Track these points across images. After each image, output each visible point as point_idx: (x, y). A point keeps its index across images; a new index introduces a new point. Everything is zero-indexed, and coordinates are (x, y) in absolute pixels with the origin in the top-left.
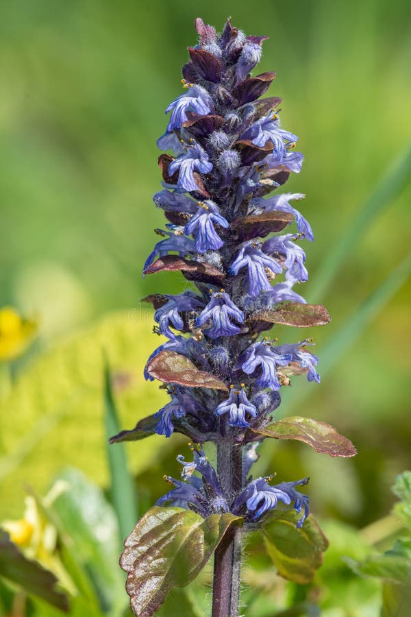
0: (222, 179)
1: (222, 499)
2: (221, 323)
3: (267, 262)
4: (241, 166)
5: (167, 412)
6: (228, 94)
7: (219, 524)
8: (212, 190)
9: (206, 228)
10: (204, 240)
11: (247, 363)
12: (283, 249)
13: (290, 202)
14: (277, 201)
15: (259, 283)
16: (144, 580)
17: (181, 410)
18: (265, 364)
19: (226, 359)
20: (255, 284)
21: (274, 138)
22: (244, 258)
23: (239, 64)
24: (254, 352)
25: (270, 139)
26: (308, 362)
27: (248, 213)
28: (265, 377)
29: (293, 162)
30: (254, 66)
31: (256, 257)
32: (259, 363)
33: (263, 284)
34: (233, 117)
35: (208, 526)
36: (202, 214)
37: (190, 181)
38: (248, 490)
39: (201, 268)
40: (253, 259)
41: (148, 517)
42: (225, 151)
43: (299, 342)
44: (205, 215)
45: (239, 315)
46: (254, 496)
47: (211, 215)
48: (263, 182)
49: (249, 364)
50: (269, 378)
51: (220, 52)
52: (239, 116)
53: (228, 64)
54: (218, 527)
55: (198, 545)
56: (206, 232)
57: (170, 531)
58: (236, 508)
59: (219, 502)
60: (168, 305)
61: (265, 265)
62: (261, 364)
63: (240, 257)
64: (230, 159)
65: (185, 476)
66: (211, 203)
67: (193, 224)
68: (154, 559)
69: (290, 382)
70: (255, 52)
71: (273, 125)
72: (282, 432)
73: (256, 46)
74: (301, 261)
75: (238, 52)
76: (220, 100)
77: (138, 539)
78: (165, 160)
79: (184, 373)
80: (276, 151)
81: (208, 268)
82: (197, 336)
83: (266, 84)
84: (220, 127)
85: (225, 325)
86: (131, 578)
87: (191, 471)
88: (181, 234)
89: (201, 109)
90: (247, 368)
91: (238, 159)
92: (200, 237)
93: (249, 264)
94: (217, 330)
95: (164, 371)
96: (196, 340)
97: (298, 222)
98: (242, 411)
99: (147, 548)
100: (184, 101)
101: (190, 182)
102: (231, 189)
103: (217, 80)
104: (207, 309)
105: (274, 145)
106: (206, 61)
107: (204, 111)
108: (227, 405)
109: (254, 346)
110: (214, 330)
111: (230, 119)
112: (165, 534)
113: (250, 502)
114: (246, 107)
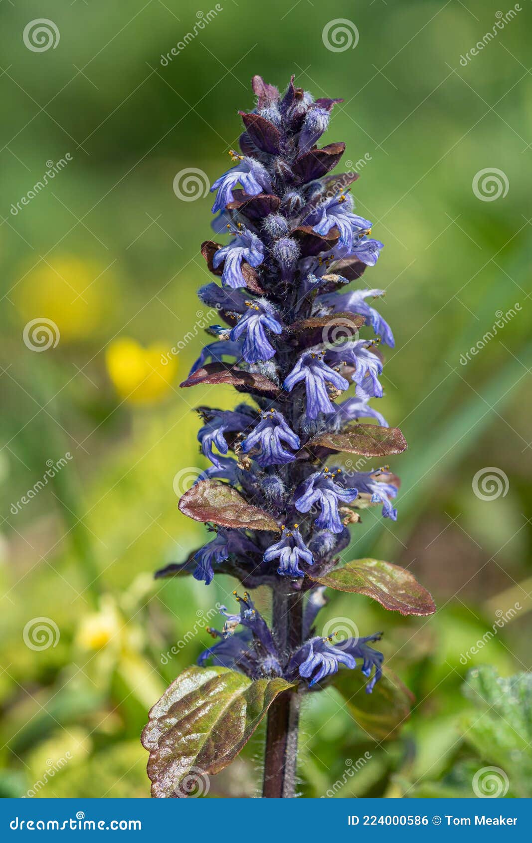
0: (280, 272)
1: (273, 658)
2: (271, 450)
3: (329, 375)
4: (300, 258)
5: (208, 554)
6: (288, 169)
7: (265, 694)
8: (268, 286)
9: (254, 333)
10: (253, 348)
11: (302, 500)
12: (353, 358)
13: (366, 299)
14: (349, 299)
15: (317, 402)
16: (169, 761)
17: (223, 552)
18: (325, 501)
19: (279, 492)
20: (313, 403)
21: (341, 224)
22: (301, 370)
23: (302, 132)
24: (312, 485)
25: (336, 226)
26: (383, 495)
27: (312, 314)
28: (324, 517)
29: (367, 253)
30: (320, 135)
31: (316, 369)
32: (318, 498)
33: (322, 404)
34: (294, 196)
35: (252, 695)
36: (252, 314)
37: (236, 276)
38: (304, 650)
39: (249, 381)
40: (312, 372)
41: (181, 681)
42: (281, 239)
43: (373, 471)
44: (255, 317)
45: (294, 441)
46: (309, 660)
47: (262, 316)
48: (326, 278)
49: (305, 501)
50: (328, 519)
51: (280, 117)
52: (302, 196)
53: (289, 133)
54: (263, 698)
55: (239, 718)
56: (254, 338)
57: (207, 699)
58: (290, 671)
59: (270, 662)
60: (214, 422)
61: (326, 380)
62: (320, 500)
63: (297, 369)
64: (287, 249)
65: (227, 632)
66: (264, 302)
67: (239, 328)
68: (185, 735)
69: (359, 518)
70: (322, 119)
71: (341, 208)
72: (345, 582)
73: (323, 111)
74: (375, 374)
75: (301, 118)
76: (278, 176)
77: (167, 709)
78: (211, 248)
79: (225, 509)
80: (342, 241)
81: (259, 381)
82: (244, 464)
83: (336, 157)
84: (277, 209)
85: (276, 452)
86: (154, 759)
87: (234, 627)
88: (227, 339)
89: (251, 187)
90: (302, 506)
91: (296, 249)
92: (248, 344)
93: (307, 378)
94: (266, 458)
95: (201, 506)
96: (243, 468)
97: (374, 325)
98: (295, 558)
99: (176, 721)
100: (232, 178)
102: (289, 285)
103: (274, 152)
104: (255, 431)
105: (340, 233)
106: (262, 129)
107: (254, 190)
108: (278, 549)
109: (314, 476)
110: (264, 457)
111: (291, 199)
112: (199, 703)
113: (304, 668)
114: (312, 185)
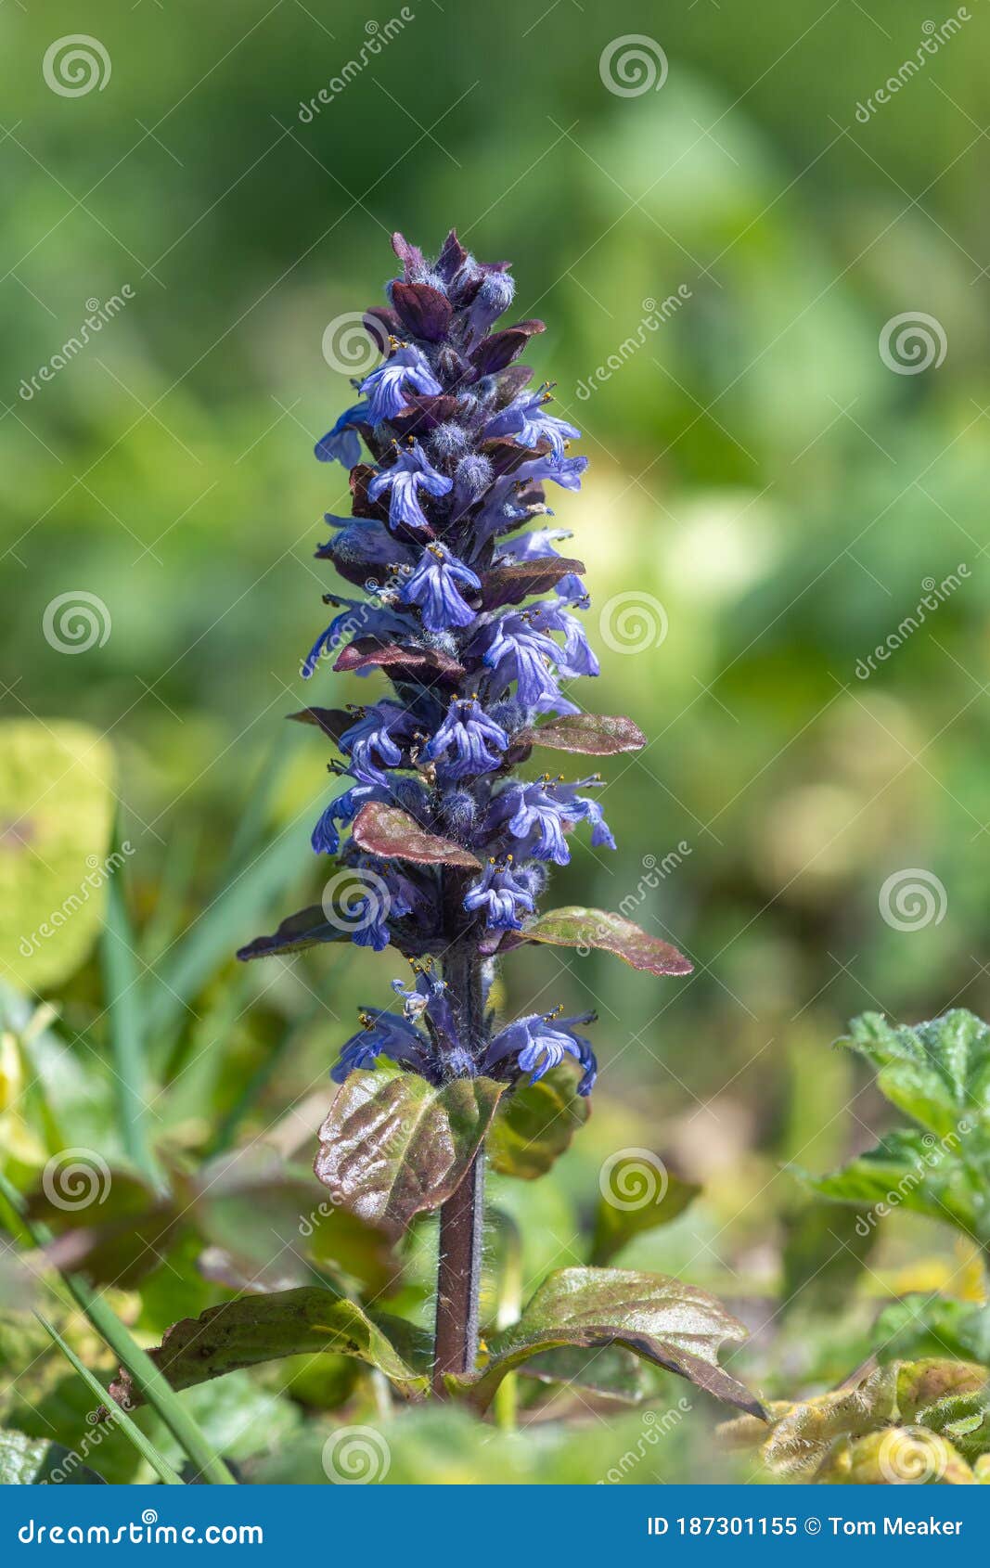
1: (464, 1051)
2: (471, 752)
3: (545, 645)
6: (460, 360)
7: (476, 1097)
9: (442, 590)
10: (440, 611)
11: (518, 820)
12: (557, 623)
14: (529, 541)
15: (536, 682)
18: (546, 821)
19: (471, 814)
20: (530, 683)
21: (549, 432)
22: (505, 640)
23: (477, 306)
24: (523, 800)
25: (544, 435)
27: (495, 563)
28: (548, 843)
30: (504, 310)
31: (524, 637)
32: (536, 818)
33: (544, 683)
34: (470, 398)
35: (452, 1101)
36: (431, 565)
37: (414, 510)
39: (431, 658)
40: (520, 641)
41: (349, 1088)
42: (465, 458)
44: (437, 567)
45: (502, 739)
46: (529, 1047)
47: (448, 566)
49: (521, 821)
50: (553, 843)
51: (445, 287)
52: (479, 397)
53: (458, 308)
54: (475, 1104)
55: (441, 1134)
56: (443, 596)
57: (391, 1112)
59: (460, 1057)
60: (362, 725)
61: (541, 650)
62: (538, 820)
63: (499, 639)
64: (476, 469)
65: (412, 1016)
66: (442, 547)
67: (417, 583)
68: (371, 1161)
70: (504, 287)
71: (540, 411)
75: (476, 287)
76: (446, 371)
77: (339, 1127)
78: (362, 475)
79: (406, 839)
80: (555, 452)
81: (439, 658)
82: (428, 775)
84: (452, 415)
85: (479, 755)
87: (420, 1007)
89: (427, 385)
90: (518, 828)
91: (490, 470)
92: (433, 604)
93: (517, 651)
94: (463, 765)
95: (378, 836)
98: (508, 902)
99: (356, 1143)
100: (394, 373)
101: (411, 512)
103: (440, 337)
104: (444, 726)
105: (552, 444)
106: (422, 304)
107: (433, 390)
108: (482, 892)
109: (521, 789)
110: (459, 764)
111: (467, 402)
112: (381, 1118)
113: (525, 1058)
114: (485, 383)
